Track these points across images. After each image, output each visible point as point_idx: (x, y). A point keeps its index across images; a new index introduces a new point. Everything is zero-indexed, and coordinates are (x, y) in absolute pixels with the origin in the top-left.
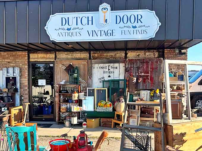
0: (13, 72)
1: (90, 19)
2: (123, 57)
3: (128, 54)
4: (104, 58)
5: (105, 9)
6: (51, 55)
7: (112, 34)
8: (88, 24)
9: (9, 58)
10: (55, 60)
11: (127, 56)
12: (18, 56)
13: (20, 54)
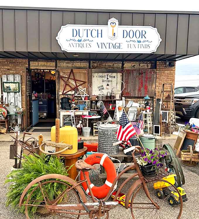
0: (13, 79)
1: (100, 32)
2: (120, 68)
3: (125, 65)
4: (102, 67)
5: (113, 23)
6: (51, 63)
7: (119, 47)
8: (98, 37)
9: (8, 65)
10: (56, 68)
11: (124, 66)
12: (18, 63)
13: (21, 61)
